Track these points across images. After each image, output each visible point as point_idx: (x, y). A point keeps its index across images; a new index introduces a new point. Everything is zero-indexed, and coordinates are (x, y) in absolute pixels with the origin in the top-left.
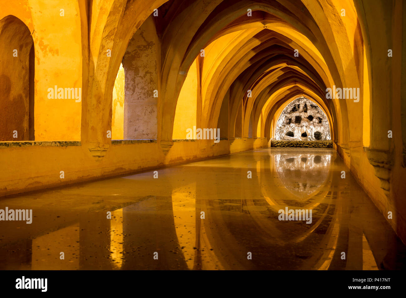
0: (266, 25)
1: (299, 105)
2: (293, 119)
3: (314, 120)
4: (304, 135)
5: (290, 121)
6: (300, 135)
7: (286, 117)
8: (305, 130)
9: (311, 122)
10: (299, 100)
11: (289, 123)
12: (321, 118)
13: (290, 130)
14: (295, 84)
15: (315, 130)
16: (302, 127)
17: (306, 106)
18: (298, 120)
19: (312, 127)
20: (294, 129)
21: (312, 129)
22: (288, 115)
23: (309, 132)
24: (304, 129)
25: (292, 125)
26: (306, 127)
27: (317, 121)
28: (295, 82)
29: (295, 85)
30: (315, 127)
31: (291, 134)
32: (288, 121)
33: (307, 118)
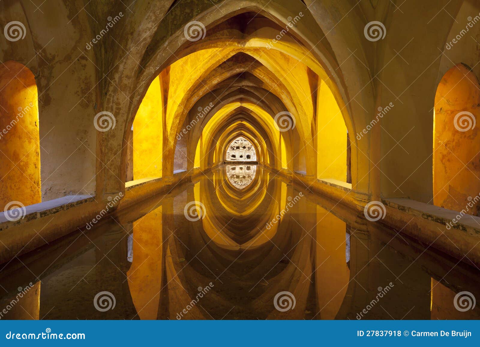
2: (235, 148)
3: (246, 148)
4: (241, 157)
6: (239, 157)
8: (241, 154)
12: (250, 147)
14: (241, 131)
15: (247, 154)
16: (240, 152)
20: (235, 153)
23: (243, 154)
25: (234, 151)
26: (242, 152)
27: (248, 149)
30: (246, 152)
31: (234, 156)
33: (243, 148)
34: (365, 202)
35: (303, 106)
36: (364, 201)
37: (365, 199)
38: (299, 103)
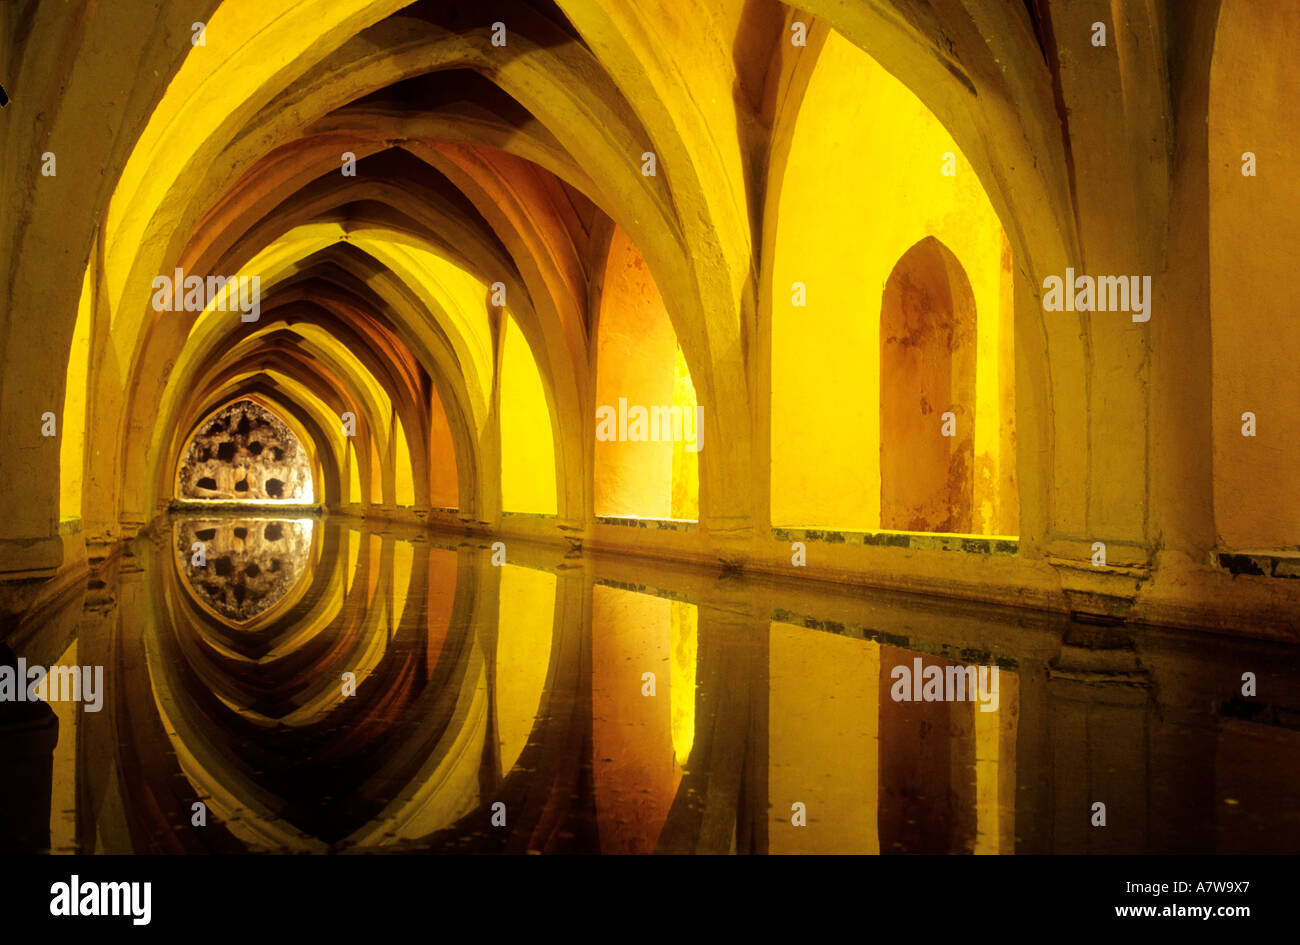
0: (351, 234)
1: (228, 420)
2: (215, 449)
3: (265, 452)
4: (242, 486)
5: (206, 455)
6: (233, 486)
7: (197, 444)
8: (243, 477)
9: (259, 458)
10: (229, 409)
11: (204, 459)
12: (282, 448)
13: (208, 474)
14: (263, 369)
15: (267, 475)
16: (235, 467)
17: (245, 421)
18: (227, 454)
19: (260, 467)
20: (216, 472)
21: (260, 474)
22: (205, 441)
23: (252, 477)
24: (241, 472)
25: (211, 462)
26: (247, 467)
27: (271, 456)
28: (265, 365)
29: (259, 372)
30: (267, 468)
31: (209, 484)
32: (202, 454)
33: (248, 448)
34: (1127, 575)
35: (713, 226)
36: (1124, 570)
37: (1130, 566)
38: (699, 214)
